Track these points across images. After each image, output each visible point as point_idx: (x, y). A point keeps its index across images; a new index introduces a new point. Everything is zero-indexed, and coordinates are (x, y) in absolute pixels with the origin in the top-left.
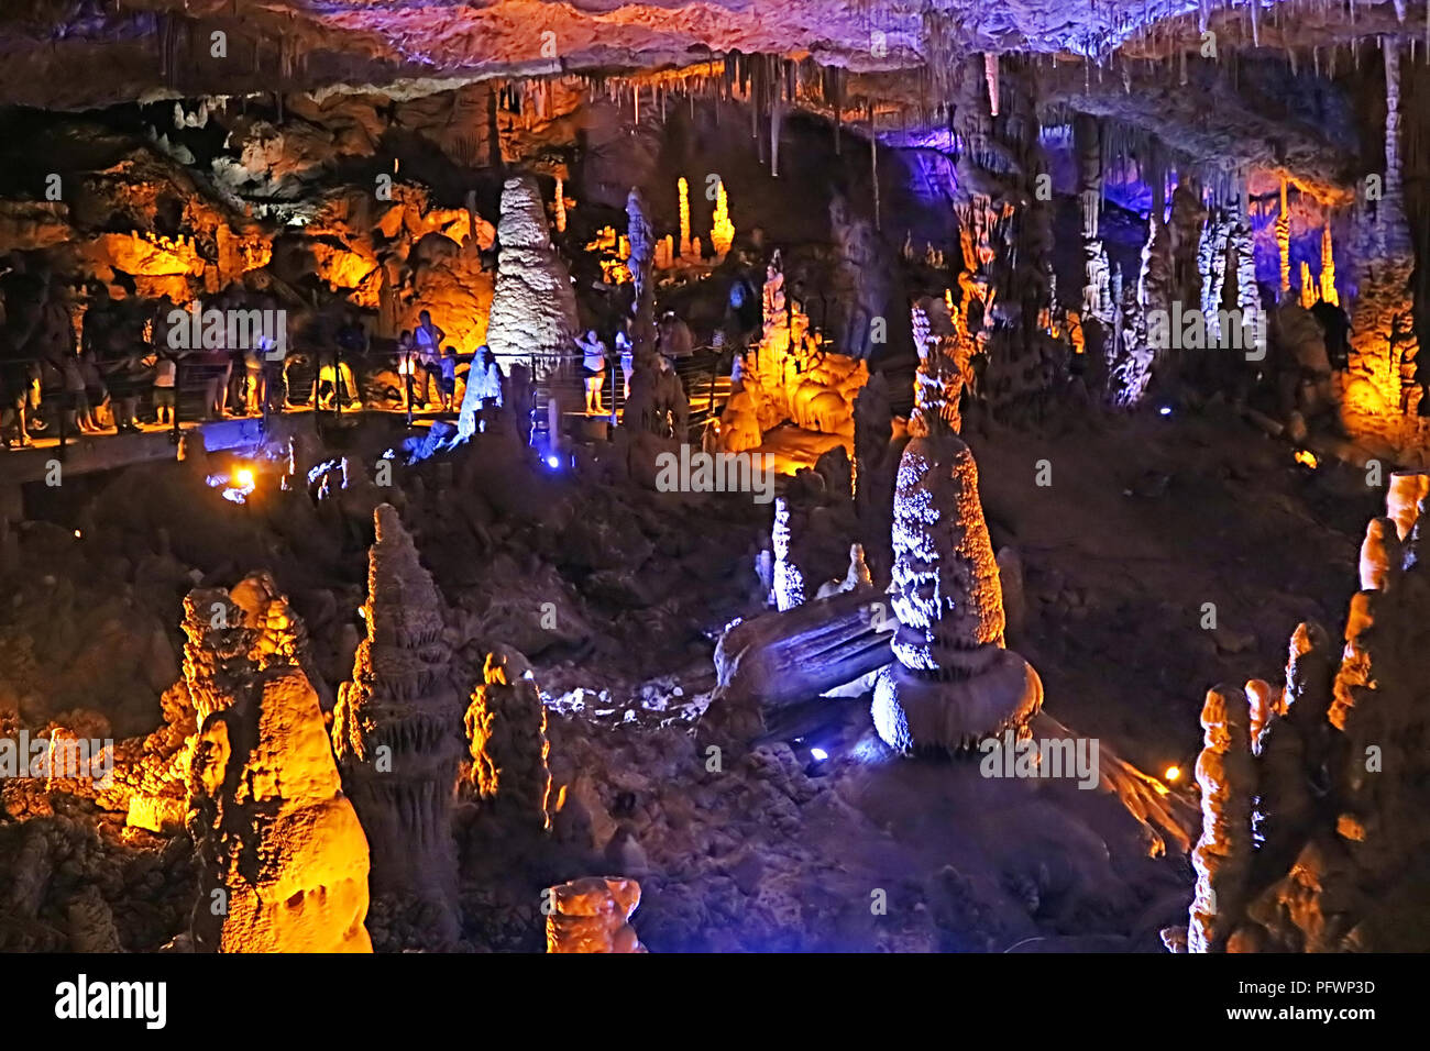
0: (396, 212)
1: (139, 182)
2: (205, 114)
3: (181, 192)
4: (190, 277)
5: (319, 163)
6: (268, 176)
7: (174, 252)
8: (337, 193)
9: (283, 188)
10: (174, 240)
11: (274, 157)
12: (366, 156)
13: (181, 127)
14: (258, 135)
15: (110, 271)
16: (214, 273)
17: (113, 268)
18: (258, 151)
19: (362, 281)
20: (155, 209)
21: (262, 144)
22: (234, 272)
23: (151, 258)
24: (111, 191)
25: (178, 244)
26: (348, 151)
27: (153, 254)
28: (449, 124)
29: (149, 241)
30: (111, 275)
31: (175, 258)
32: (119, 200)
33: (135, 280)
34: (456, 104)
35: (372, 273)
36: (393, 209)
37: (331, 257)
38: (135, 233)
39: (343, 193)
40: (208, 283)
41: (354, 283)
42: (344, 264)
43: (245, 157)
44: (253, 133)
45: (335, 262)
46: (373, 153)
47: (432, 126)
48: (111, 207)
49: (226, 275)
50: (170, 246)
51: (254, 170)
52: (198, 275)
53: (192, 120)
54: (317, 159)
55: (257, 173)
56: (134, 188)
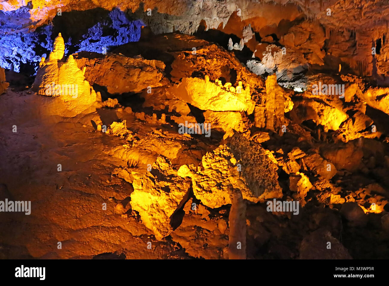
0: (353, 87)
1: (212, 58)
2: (243, 44)
3: (236, 65)
4: (244, 114)
5: (301, 64)
6: (275, 70)
7: (235, 94)
8: (315, 78)
9: (284, 76)
10: (234, 85)
11: (279, 61)
12: (321, 65)
13: (231, 49)
14: (270, 50)
15: (187, 107)
16: (262, 112)
17: (189, 105)
18: (270, 57)
19: (341, 126)
20: (220, 73)
21: (272, 55)
22: (277, 113)
23: (217, 97)
24: (194, 61)
25: (238, 88)
26: (311, 62)
27: (219, 94)
28: (353, 55)
29: (217, 84)
30: (187, 110)
31: (236, 97)
32: (199, 65)
33: (205, 114)
34: (357, 46)
35: (346, 121)
36: (352, 86)
37: (322, 111)
38: (207, 78)
39: (319, 77)
40: (257, 119)
41: (336, 127)
42: (331, 115)
43: (264, 60)
44: (267, 50)
45: (325, 113)
46: (323, 64)
47: (345, 56)
48: (193, 68)
49: (272, 114)
50: (232, 89)
51: (268, 67)
52: (250, 113)
53: (236, 47)
54: (300, 63)
55: (269, 69)
56: (208, 61)
